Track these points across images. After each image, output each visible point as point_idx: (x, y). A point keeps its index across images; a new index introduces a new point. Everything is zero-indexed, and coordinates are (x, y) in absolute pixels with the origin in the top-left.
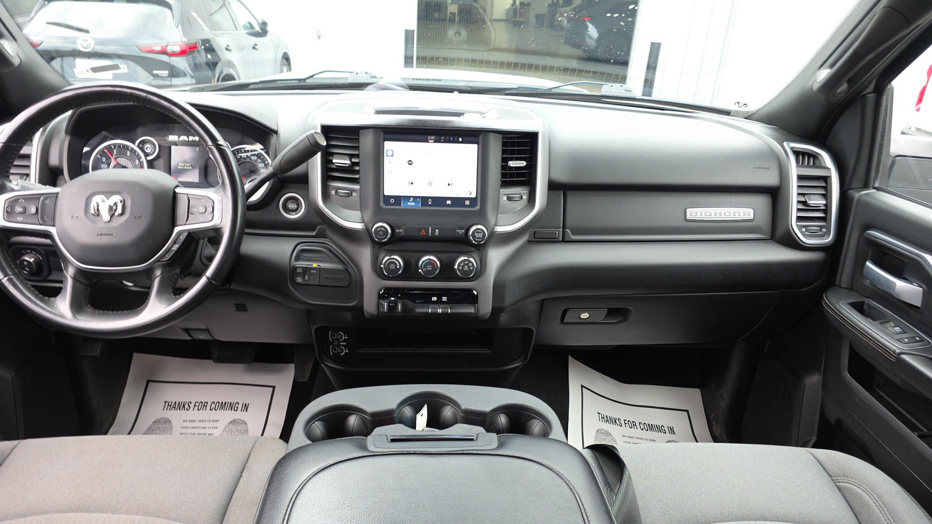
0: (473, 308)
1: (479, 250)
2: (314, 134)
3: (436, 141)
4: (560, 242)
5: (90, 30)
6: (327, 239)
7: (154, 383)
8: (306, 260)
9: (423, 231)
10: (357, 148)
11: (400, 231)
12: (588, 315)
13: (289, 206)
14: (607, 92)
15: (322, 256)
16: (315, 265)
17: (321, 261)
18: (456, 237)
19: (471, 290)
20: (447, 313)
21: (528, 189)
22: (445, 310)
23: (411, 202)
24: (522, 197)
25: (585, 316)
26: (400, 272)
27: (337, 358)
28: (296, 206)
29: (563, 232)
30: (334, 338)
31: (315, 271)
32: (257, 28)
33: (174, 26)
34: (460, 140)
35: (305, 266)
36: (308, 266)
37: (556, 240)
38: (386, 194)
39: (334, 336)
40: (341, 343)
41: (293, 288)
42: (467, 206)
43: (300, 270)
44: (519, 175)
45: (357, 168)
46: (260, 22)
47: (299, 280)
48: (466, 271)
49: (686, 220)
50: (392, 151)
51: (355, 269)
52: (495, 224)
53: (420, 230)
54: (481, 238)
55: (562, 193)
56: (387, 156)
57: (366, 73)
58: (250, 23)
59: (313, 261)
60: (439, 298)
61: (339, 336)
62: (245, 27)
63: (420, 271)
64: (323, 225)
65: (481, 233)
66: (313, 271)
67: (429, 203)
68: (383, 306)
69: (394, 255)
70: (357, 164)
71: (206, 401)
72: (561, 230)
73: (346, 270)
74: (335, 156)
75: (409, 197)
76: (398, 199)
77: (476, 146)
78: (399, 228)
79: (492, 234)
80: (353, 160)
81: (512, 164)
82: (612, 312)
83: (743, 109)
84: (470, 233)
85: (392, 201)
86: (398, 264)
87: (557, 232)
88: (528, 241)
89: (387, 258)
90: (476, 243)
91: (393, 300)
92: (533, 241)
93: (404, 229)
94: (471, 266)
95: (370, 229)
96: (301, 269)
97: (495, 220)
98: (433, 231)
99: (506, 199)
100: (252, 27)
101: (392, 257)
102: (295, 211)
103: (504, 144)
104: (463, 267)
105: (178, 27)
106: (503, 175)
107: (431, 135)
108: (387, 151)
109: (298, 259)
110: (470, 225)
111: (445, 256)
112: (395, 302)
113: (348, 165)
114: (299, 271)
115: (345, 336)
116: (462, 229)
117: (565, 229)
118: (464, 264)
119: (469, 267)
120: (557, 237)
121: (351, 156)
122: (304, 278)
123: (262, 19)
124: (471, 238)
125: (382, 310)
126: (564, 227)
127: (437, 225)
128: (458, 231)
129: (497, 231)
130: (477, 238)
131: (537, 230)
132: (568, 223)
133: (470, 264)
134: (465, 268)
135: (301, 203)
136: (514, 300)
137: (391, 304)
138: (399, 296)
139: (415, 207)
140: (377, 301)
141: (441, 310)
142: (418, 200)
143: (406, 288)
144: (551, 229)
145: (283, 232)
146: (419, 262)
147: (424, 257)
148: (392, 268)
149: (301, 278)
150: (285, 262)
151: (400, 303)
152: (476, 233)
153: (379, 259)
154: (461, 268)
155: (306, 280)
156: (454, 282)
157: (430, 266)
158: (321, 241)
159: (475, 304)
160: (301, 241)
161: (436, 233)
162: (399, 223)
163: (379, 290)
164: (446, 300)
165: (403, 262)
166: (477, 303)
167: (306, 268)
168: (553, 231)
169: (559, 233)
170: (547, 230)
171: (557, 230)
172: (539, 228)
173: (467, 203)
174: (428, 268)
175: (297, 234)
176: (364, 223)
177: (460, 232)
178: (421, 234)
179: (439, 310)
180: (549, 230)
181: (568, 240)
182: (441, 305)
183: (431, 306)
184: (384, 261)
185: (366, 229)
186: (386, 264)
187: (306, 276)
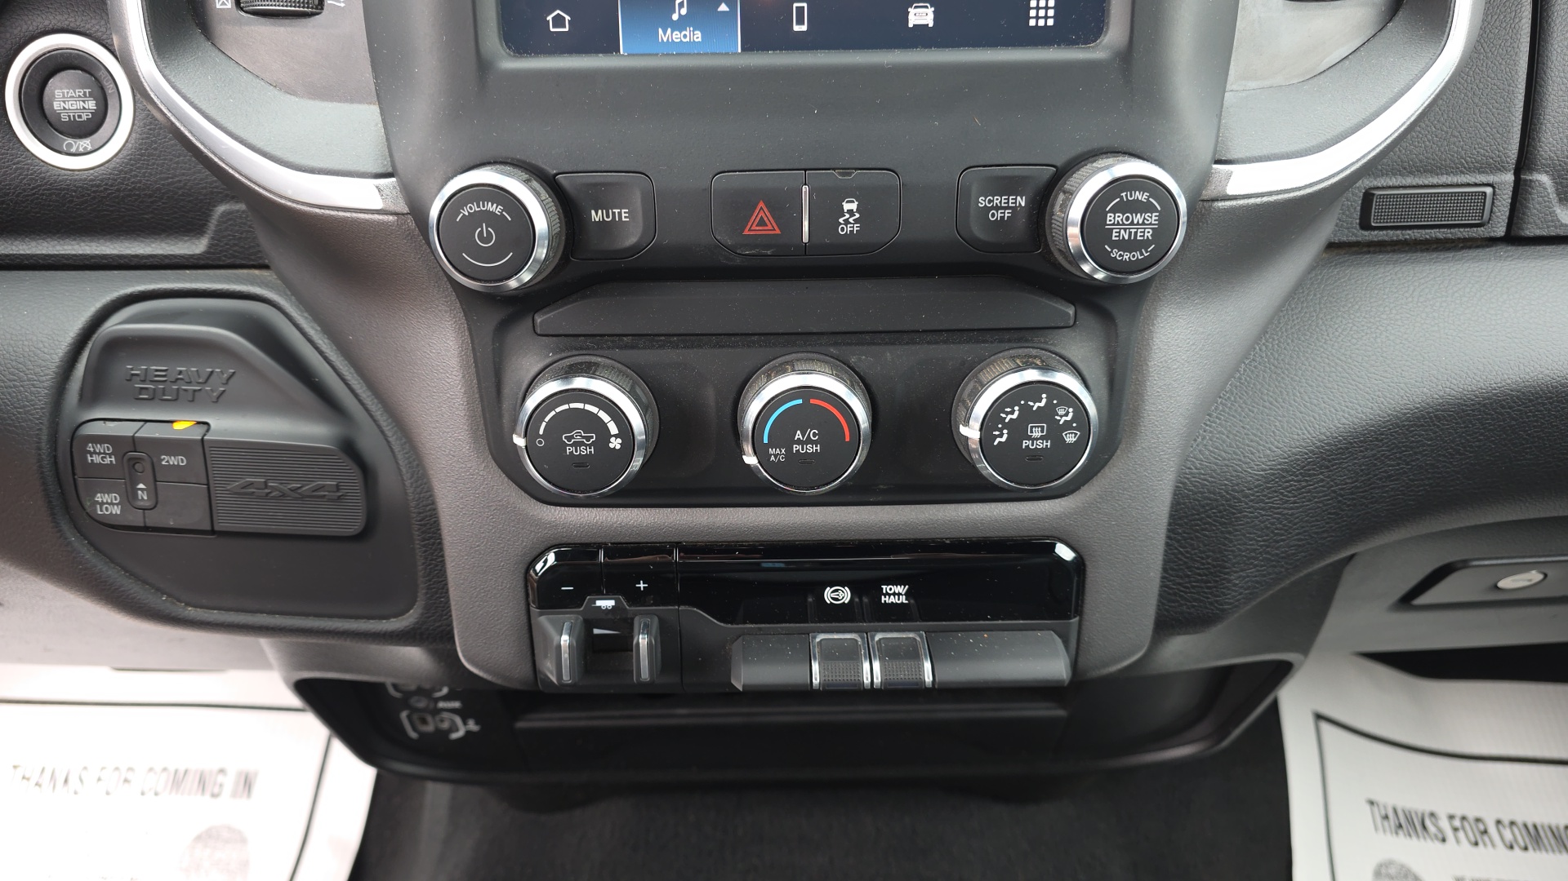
0: (1059, 641)
1: (1106, 317)
4: (1492, 241)
6: (265, 273)
8: (136, 398)
9: (762, 212)
11: (619, 216)
12: (1538, 578)
13: (57, 106)
15: (220, 369)
16: (183, 425)
17: (219, 401)
18: (974, 243)
19: (1039, 545)
20: (915, 693)
22: (903, 674)
23: (680, 25)
25: (1521, 580)
26: (637, 463)
28: (91, 105)
29: (1520, 189)
31: (180, 460)
35: (133, 430)
36: (148, 432)
40: (441, 705)
42: (1042, 37)
43: (102, 456)
47: (108, 504)
48: (1035, 455)
51: (392, 440)
52: (1215, 152)
53: (740, 205)
54: (1145, 244)
59: (174, 400)
60: (867, 589)
63: (750, 460)
64: (233, 198)
65: (1147, 208)
66: (173, 461)
67: (796, 28)
68: (555, 646)
69: (588, 370)
72: (1509, 177)
73: (349, 449)
78: (603, 196)
84: (1072, 213)
85: (558, 21)
86: (613, 429)
87: (1489, 190)
88: (1333, 245)
89: (547, 388)
90: (1100, 274)
91: (607, 611)
92: (1357, 244)
93: (638, 199)
94: (1067, 424)
95: (426, 211)
96: (109, 446)
97: (1213, 125)
98: (826, 209)
101: (580, 382)
102: (89, 128)
104: (1018, 430)
109: (95, 391)
110: (1060, 161)
111: (896, 361)
112: (621, 622)
114: (97, 459)
116: (1008, 186)
117: (1531, 170)
118: (1028, 416)
119: (1055, 432)
120: (1484, 216)
122: (129, 497)
124: (1076, 244)
126: (1525, 161)
127: (846, 171)
128: (983, 202)
129: (1230, 190)
130: (1122, 246)
131: (1376, 183)
132: (1551, 140)
133: (1061, 412)
134: (1029, 438)
135: (112, 85)
136: (1270, 570)
137: (596, 631)
138: (642, 585)
139: (706, 54)
140: (524, 618)
141: (877, 665)
142: (723, 8)
143: (677, 544)
144: (1455, 174)
145: (45, 244)
146: (745, 412)
147: (769, 378)
148: (576, 444)
149: (114, 497)
150: (26, 413)
151: (647, 629)
152: (1114, 210)
153: (507, 391)
154: (1001, 436)
155: (141, 504)
156: (953, 506)
157: (812, 433)
158: (234, 283)
159: (1069, 618)
160: (129, 290)
161: (847, 222)
162: (603, 167)
163: (528, 559)
164: (903, 599)
165: (644, 409)
166: (1079, 611)
167: (134, 442)
168: (1468, 185)
169: (1494, 193)
170: (1435, 180)
171: (1490, 179)
172: (1394, 175)
173: (1037, 18)
174: (796, 448)
175: (115, 252)
176: (394, 179)
177: (997, 208)
178: (746, 232)
179: (866, 666)
180: (1444, 179)
181: (1538, 232)
182: (877, 631)
183: (820, 637)
184: (531, 403)
185: (406, 210)
186: (541, 432)
187: (141, 486)
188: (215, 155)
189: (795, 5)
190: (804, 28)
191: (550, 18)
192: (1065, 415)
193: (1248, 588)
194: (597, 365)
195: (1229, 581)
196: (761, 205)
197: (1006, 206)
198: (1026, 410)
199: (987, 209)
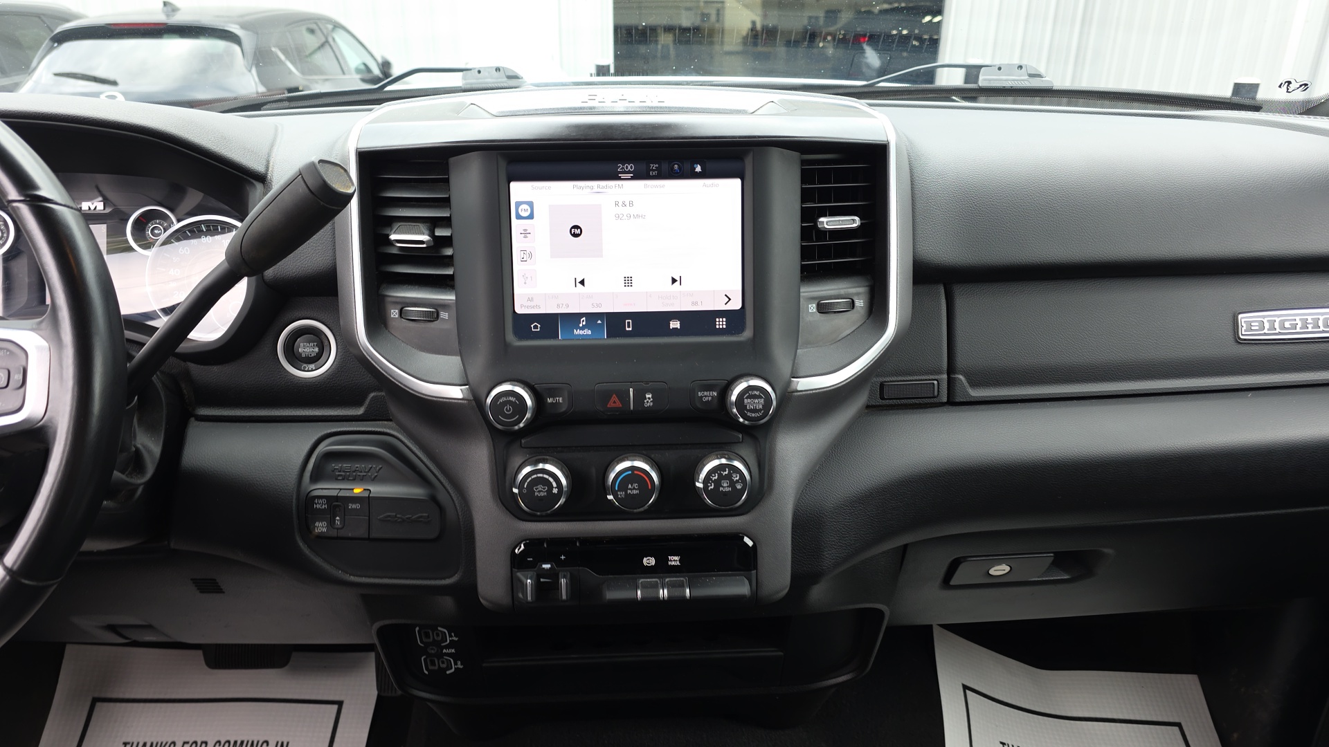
0: (747, 582)
1: (755, 439)
2: (318, 166)
3: (637, 176)
4: (942, 404)
5: (119, 81)
6: (390, 423)
7: (106, 704)
8: (336, 479)
9: (614, 398)
10: (445, 202)
11: (559, 400)
12: (1007, 569)
13: (300, 350)
14: (990, 80)
15: (375, 466)
16: (358, 491)
17: (374, 480)
18: (697, 409)
19: (737, 537)
20: (683, 600)
21: (867, 284)
22: (677, 592)
23: (583, 328)
24: (853, 302)
25: (1000, 570)
26: (562, 501)
27: (437, 681)
28: (317, 350)
29: (951, 382)
30: (428, 640)
31: (357, 506)
32: (377, 71)
33: (245, 70)
34: (698, 169)
35: (334, 493)
36: (342, 494)
37: (932, 400)
38: (519, 310)
39: (427, 636)
40: (444, 651)
41: (309, 547)
42: (721, 332)
43: (320, 505)
44: (841, 251)
45: (449, 252)
46: (380, 60)
47: (321, 527)
48: (725, 494)
49: (1238, 341)
50: (531, 204)
51: (453, 495)
52: (792, 372)
53: (606, 395)
54: (760, 410)
55: (943, 291)
56: (519, 217)
57: (498, 69)
58: (365, 65)
59: (354, 480)
60: (662, 558)
61: (438, 635)
62: (358, 71)
63: (610, 497)
64: (379, 390)
65: (759, 397)
66: (354, 506)
67: (627, 329)
68: (524, 586)
69: (545, 461)
70: (447, 241)
71: (204, 740)
72: (945, 376)
73: (433, 499)
74: (396, 225)
75: (579, 316)
76: (550, 322)
77: (736, 183)
78: (553, 392)
79: (787, 396)
80: (439, 232)
81: (826, 222)
82: (1061, 561)
83: (1299, 96)
84: (734, 398)
85: (536, 327)
86: (554, 485)
87: (936, 382)
88: (868, 407)
89: (527, 470)
90: (746, 422)
91: (547, 570)
92: (879, 406)
93: (566, 394)
94: (737, 481)
95: (484, 400)
96: (324, 501)
97: (791, 362)
98: (640, 397)
99: (815, 310)
100: (368, 70)
101: (541, 466)
102: (316, 360)
103: (806, 177)
104: (718, 483)
105: (250, 71)
106: (805, 253)
107: (625, 160)
108: (518, 204)
109: (317, 476)
110: (729, 378)
111: (669, 456)
112: (553, 574)
113: (424, 246)
114: (318, 506)
115: (450, 636)
116: (709, 388)
117: (954, 373)
118: (721, 477)
119: (732, 484)
120: (936, 393)
121: (433, 223)
122: (331, 523)
123: (383, 57)
124: (735, 410)
125: (521, 595)
126: (951, 370)
127: (647, 383)
128: (700, 394)
129: (799, 388)
130: (752, 411)
131: (888, 379)
132: (962, 360)
133: (734, 476)
134: (722, 487)
135: (327, 342)
136: (843, 551)
137: (542, 580)
138: (563, 557)
139: (593, 339)
140: (509, 574)
141: (666, 591)
142: (599, 322)
143: (578, 539)
144: (920, 375)
145: (287, 410)
146: (608, 477)
147: (618, 464)
148: (539, 491)
149: (325, 524)
150: (287, 486)
151: (565, 577)
152: (747, 398)
153: (509, 471)
154: (711, 486)
155: (337, 526)
156: (697, 520)
157: (635, 485)
158: (377, 428)
159: (751, 571)
160: (329, 431)
161: (648, 402)
162: (553, 382)
163: (513, 547)
164: (678, 563)
165: (566, 478)
166: (756, 568)
167: (337, 498)
168: (926, 380)
169: (938, 383)
170: (911, 378)
171: (936, 377)
172: (893, 376)
173: (719, 325)
174: (629, 491)
175: (320, 414)
176: (467, 387)
177: (706, 396)
178: (608, 406)
179: (661, 591)
180: (915, 378)
181: (962, 400)
182: (667, 577)
183: (641, 580)
184: (521, 476)
185: (472, 398)
186: (525, 486)
187: (338, 518)
188: (391, 376)
189: (627, 321)
190: (630, 329)
191: (532, 326)
192: (736, 478)
193: (834, 559)
194: (547, 459)
195: (823, 555)
196: (614, 395)
197: (709, 396)
198: (720, 475)
199: (702, 397)
